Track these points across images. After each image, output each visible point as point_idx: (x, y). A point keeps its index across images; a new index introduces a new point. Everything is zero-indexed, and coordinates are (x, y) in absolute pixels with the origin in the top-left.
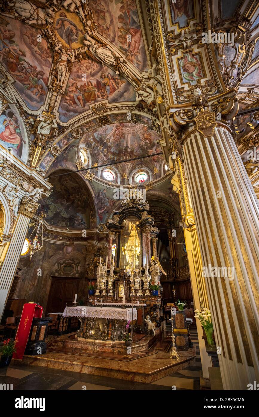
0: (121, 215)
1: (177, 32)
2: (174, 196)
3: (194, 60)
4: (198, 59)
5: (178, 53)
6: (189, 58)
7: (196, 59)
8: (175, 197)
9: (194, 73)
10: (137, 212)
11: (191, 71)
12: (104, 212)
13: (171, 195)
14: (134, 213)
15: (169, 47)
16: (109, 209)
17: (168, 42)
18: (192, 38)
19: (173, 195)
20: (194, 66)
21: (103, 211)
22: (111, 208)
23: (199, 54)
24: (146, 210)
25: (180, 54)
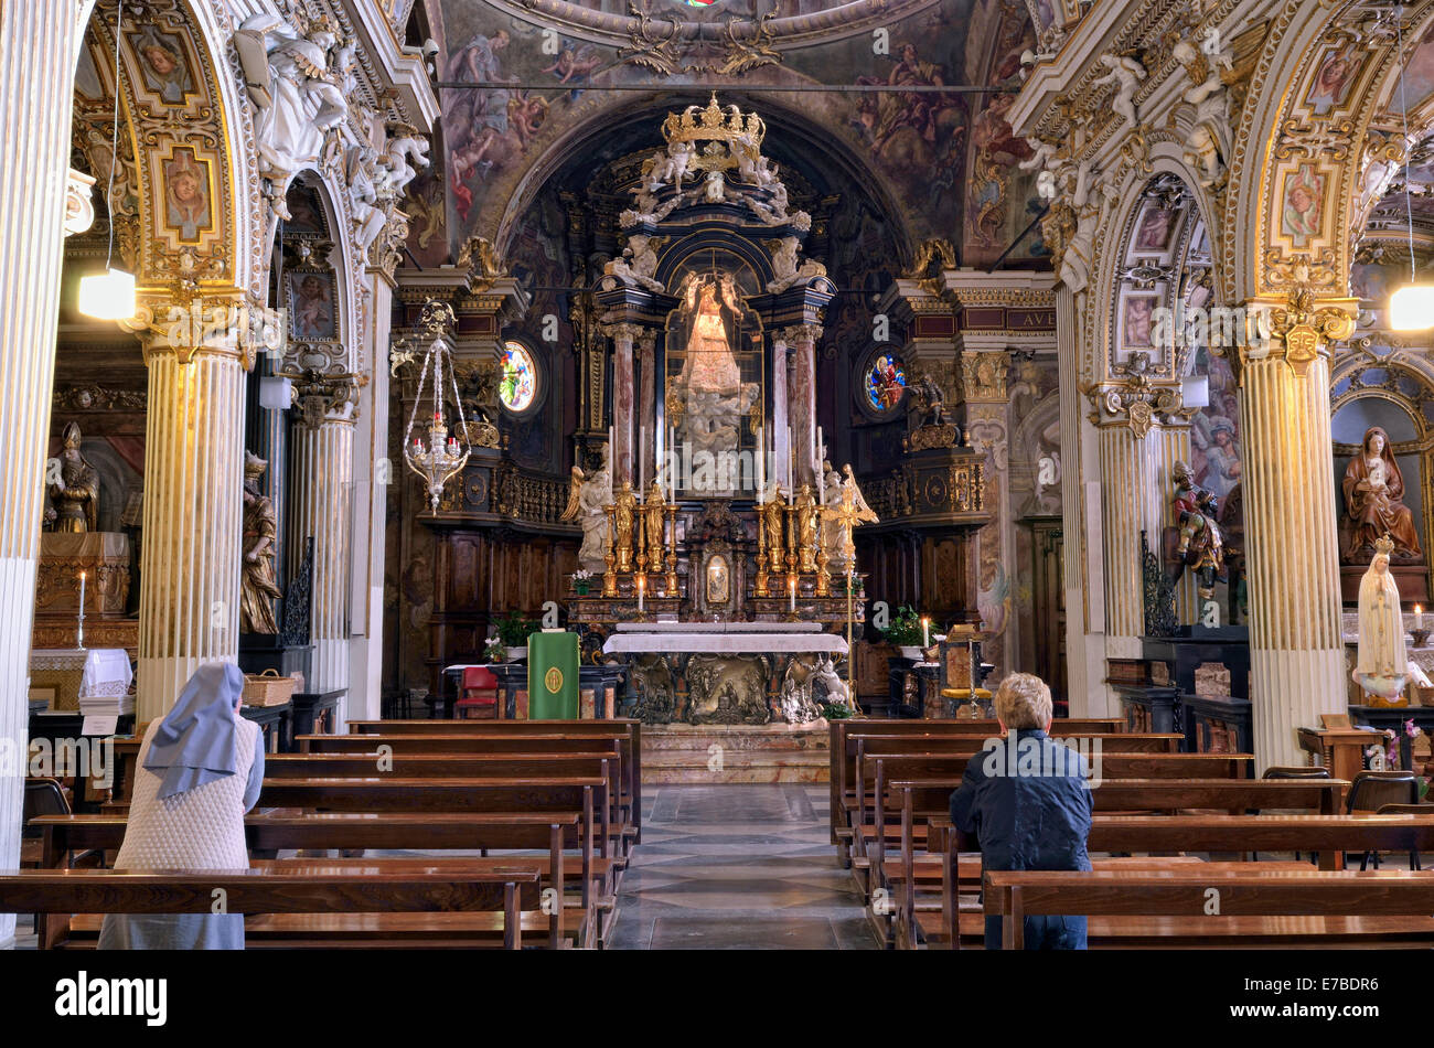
0: (667, 240)
1: (1305, 121)
2: (881, 131)
3: (1314, 185)
4: (1321, 185)
5: (1293, 160)
6: (1307, 177)
7: (1318, 182)
8: (886, 136)
9: (1306, 214)
10: (755, 235)
11: (1301, 208)
12: (476, 165)
13: (867, 121)
14: (732, 239)
15: (1279, 143)
16: (509, 152)
17: (1283, 135)
18: (1326, 142)
19: (875, 125)
20: (1310, 197)
21: (474, 157)
22: (517, 143)
23: (1326, 175)
24: (797, 233)
25: (1293, 165)
